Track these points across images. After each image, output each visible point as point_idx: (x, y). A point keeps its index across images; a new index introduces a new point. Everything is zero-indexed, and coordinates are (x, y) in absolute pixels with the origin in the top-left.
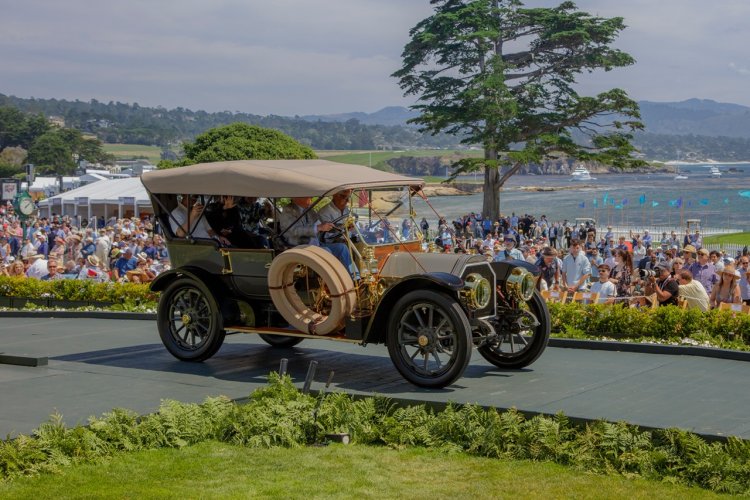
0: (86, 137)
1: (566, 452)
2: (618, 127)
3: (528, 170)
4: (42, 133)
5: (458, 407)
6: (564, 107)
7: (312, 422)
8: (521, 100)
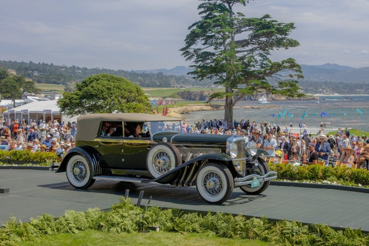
0: (27, 80)
1: (267, 235)
2: (291, 77)
3: (246, 98)
4: (4, 78)
5: (214, 214)
6: (265, 67)
7: (141, 220)
8: (243, 63)
